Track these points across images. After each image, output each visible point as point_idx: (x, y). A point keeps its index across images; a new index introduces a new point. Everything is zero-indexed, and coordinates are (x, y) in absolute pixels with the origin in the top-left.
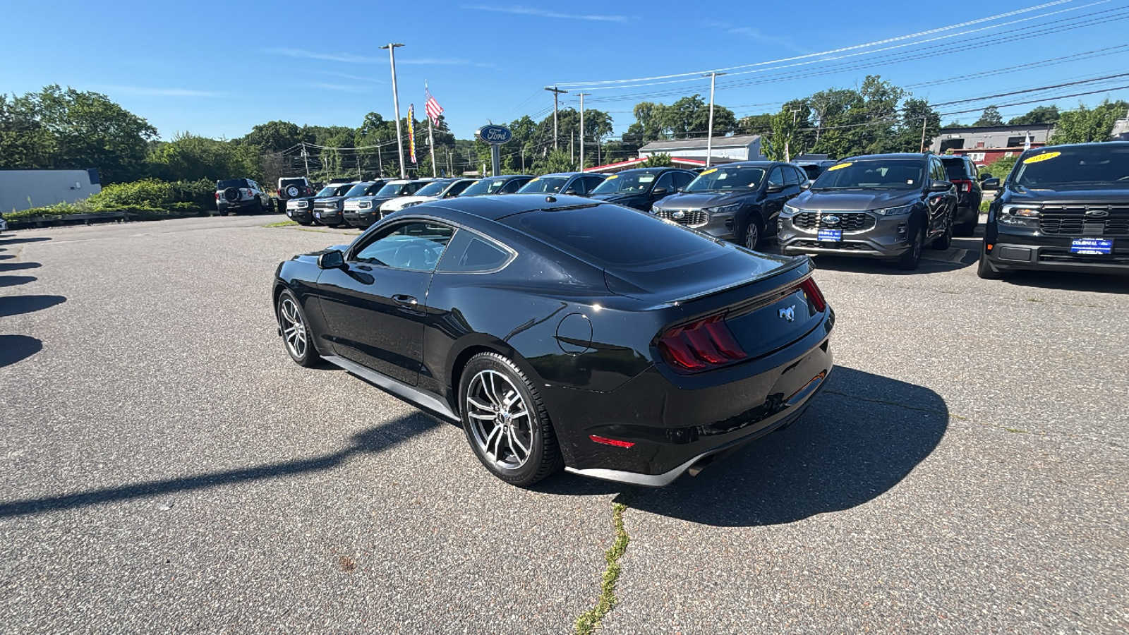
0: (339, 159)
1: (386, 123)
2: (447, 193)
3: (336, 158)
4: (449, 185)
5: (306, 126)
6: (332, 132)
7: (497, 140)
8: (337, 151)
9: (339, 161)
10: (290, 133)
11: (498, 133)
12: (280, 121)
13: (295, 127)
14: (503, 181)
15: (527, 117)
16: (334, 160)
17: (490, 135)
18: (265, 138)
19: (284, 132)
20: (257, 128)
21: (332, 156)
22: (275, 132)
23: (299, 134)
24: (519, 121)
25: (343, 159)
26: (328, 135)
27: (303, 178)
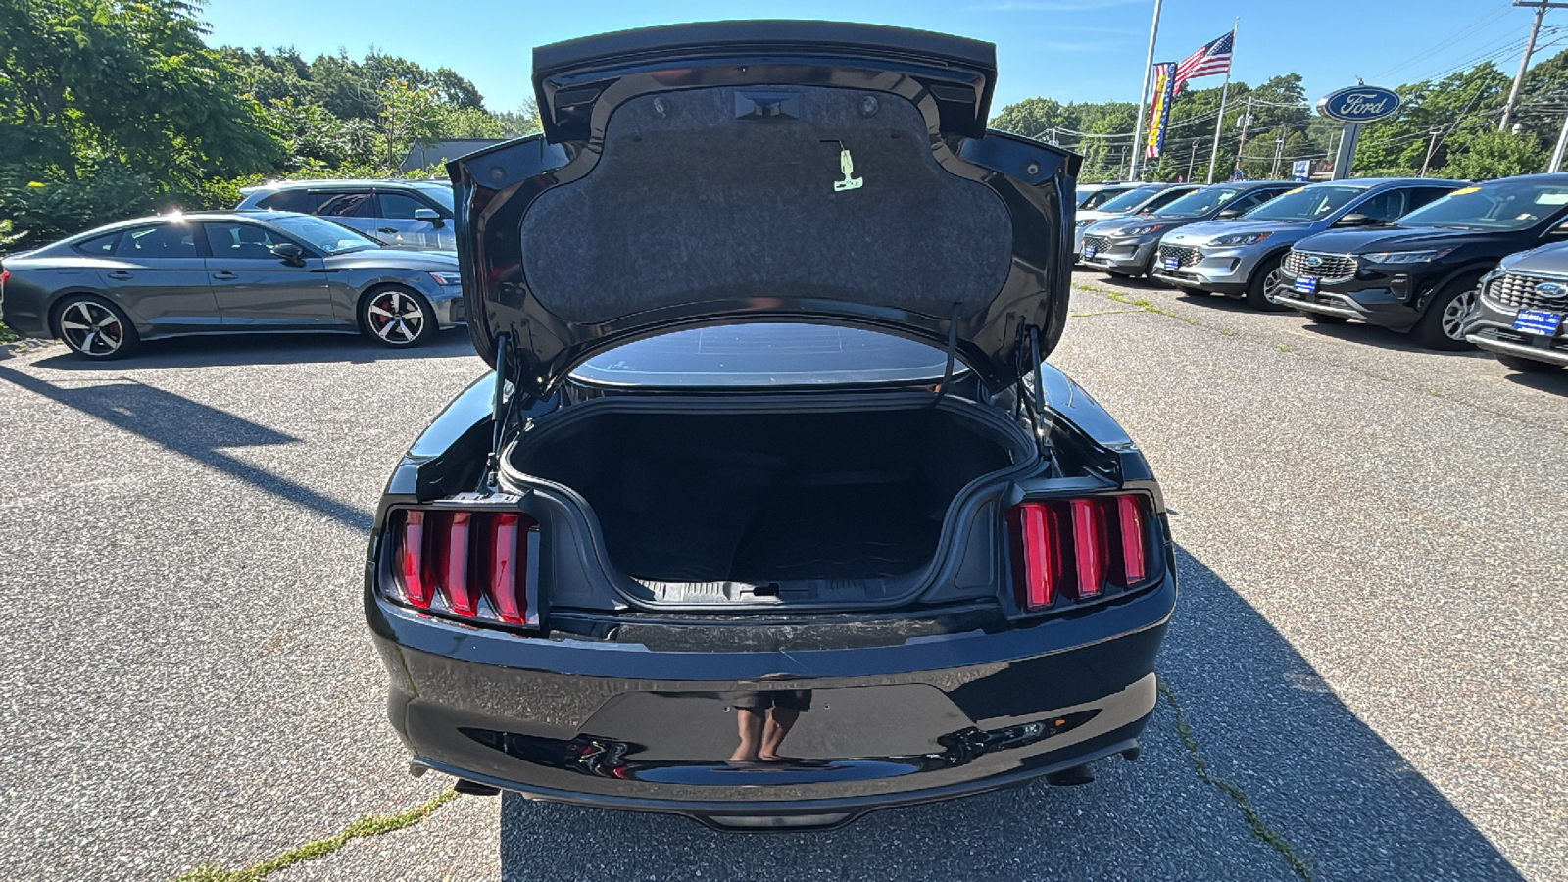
0: (1104, 150)
1: (1192, 93)
3: (1100, 150)
5: (1071, 103)
6: (1103, 112)
7: (1360, 115)
8: (1104, 139)
9: (1102, 154)
10: (1047, 114)
11: (1366, 101)
12: (1039, 98)
13: (1055, 106)
14: (1238, 191)
16: (1096, 152)
17: (1349, 105)
18: (1014, 122)
19: (1038, 113)
20: (1007, 108)
21: (1094, 147)
22: (1029, 113)
23: (1058, 116)
25: (1110, 151)
26: (1099, 115)
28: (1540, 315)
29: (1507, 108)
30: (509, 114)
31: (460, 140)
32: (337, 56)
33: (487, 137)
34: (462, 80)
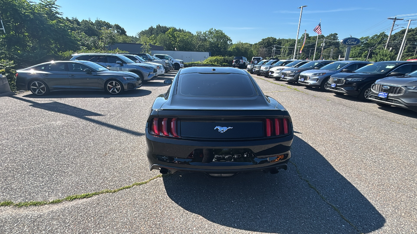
0: (288, 51)
1: (310, 37)
2: (297, 66)
3: (287, 51)
4: (299, 63)
5: (279, 39)
6: (287, 41)
7: (351, 44)
8: (288, 48)
9: (287, 52)
10: (273, 41)
11: (352, 41)
12: (271, 37)
13: (275, 39)
15: (383, 33)
16: (286, 51)
17: (348, 42)
18: (265, 43)
19: (271, 41)
20: (263, 39)
21: (285, 50)
22: (268, 41)
23: (276, 42)
24: (378, 35)
25: (289, 51)
26: (286, 42)
27: (260, 57)
28: (384, 93)
29: (386, 44)
30: (133, 36)
31: (120, 43)
32: (88, 20)
33: (127, 42)
34: (121, 27)
